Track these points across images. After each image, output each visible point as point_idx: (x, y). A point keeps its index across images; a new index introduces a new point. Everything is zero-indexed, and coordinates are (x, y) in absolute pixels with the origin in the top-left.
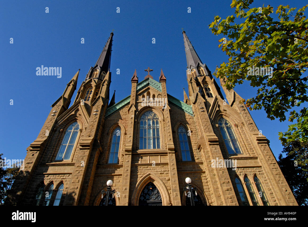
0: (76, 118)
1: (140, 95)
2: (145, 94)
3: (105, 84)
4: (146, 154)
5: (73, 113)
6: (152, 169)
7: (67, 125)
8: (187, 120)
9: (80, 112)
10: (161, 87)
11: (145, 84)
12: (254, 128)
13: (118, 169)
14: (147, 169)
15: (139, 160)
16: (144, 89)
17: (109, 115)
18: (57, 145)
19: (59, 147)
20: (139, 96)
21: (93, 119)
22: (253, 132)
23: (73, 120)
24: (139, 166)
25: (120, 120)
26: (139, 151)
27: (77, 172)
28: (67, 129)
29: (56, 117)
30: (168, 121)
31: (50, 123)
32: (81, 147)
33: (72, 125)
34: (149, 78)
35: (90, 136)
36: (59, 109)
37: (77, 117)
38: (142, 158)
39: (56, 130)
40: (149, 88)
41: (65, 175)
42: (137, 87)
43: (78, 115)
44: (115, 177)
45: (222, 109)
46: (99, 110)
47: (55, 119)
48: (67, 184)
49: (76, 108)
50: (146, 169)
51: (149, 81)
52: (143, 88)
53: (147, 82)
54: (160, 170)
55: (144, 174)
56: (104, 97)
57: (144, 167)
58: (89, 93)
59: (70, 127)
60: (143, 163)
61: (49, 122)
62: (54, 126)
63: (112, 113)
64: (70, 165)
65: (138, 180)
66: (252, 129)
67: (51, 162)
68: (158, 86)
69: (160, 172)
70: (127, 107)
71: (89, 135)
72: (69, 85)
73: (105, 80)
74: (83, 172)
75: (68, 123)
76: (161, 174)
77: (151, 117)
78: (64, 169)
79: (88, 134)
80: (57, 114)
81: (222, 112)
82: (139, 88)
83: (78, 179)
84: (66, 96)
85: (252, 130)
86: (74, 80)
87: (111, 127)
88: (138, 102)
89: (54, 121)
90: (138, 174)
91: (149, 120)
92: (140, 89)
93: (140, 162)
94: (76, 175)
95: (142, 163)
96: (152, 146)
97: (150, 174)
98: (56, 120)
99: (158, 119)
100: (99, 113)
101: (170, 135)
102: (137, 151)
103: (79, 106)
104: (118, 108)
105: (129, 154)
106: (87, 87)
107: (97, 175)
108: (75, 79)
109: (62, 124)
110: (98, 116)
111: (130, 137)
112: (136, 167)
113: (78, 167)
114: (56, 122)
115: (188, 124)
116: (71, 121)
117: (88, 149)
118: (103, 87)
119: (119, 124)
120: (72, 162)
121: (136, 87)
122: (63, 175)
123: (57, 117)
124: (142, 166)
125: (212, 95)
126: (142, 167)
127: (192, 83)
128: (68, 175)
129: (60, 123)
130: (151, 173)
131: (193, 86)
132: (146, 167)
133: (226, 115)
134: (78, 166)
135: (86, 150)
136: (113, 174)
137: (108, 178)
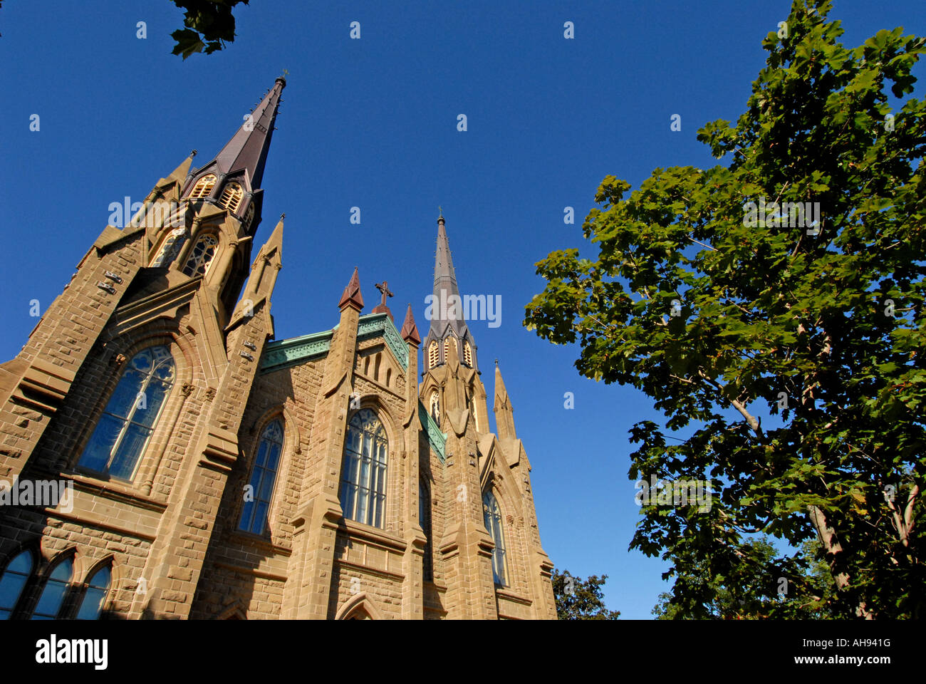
0: (175, 334)
1: (362, 353)
2: (372, 359)
3: (272, 261)
5: (171, 313)
6: (370, 585)
7: (136, 343)
8: (431, 467)
9: (193, 319)
10: (407, 358)
11: (375, 327)
13: (268, 559)
14: (360, 580)
15: (344, 551)
16: (372, 343)
19: (98, 420)
20: (360, 359)
21: (239, 370)
22: (535, 545)
24: (344, 567)
25: (288, 399)
26: (350, 525)
27: (188, 543)
29: (116, 300)
31: (92, 315)
32: (205, 459)
33: (152, 351)
34: (386, 315)
35: (225, 428)
36: (128, 272)
37: (179, 333)
38: (351, 546)
39: (101, 353)
40: (382, 346)
41: (126, 539)
42: (358, 328)
43: (183, 326)
44: (257, 580)
45: (496, 472)
47: (113, 307)
48: (130, 572)
49: (183, 300)
50: (357, 579)
51: (386, 325)
52: (370, 336)
53: (381, 326)
54: (384, 592)
55: (353, 594)
57: (353, 572)
58: (205, 252)
60: (353, 560)
61: (85, 309)
64: (146, 507)
65: (338, 607)
66: (535, 539)
68: (403, 353)
69: (384, 598)
70: (310, 366)
71: (224, 422)
74: (204, 546)
75: (142, 341)
76: (387, 601)
77: (371, 429)
78: (122, 515)
79: (223, 418)
80: (121, 290)
81: (496, 479)
82: (362, 331)
83: (189, 570)
85: (535, 541)
87: (265, 414)
90: (340, 589)
91: (367, 435)
92: (365, 337)
93: (346, 558)
94: (182, 554)
95: (349, 561)
96: (365, 514)
97: (365, 597)
98: (114, 314)
99: (387, 441)
100: (256, 357)
102: (346, 524)
103: (193, 296)
104: (290, 356)
105: (333, 528)
106: (203, 230)
110: (254, 367)
111: (334, 474)
112: (340, 568)
115: (432, 479)
116: (154, 337)
117: (225, 472)
118: (268, 268)
119: (285, 412)
120: (149, 494)
121: (357, 324)
122: (119, 537)
123: (119, 305)
124: (350, 569)
126: (349, 572)
128: (136, 541)
130: (368, 595)
132: (359, 574)
133: (500, 488)
134: (191, 523)
135: (218, 475)
136: (251, 569)
137: (238, 578)
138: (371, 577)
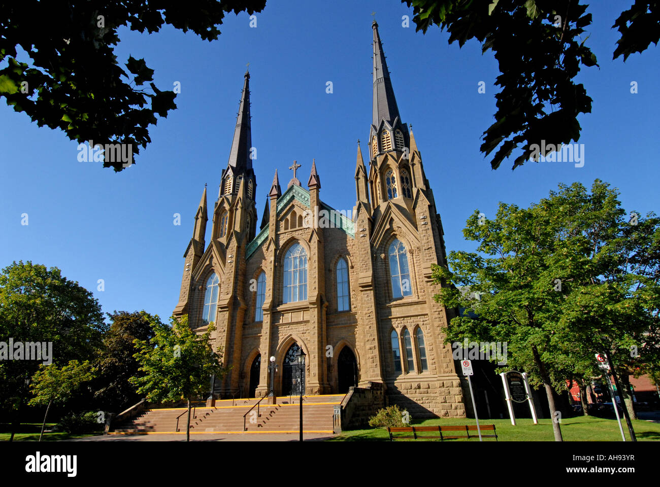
0: (213, 268)
1: (281, 220)
2: (289, 217)
3: (238, 207)
4: (287, 311)
5: (208, 263)
6: (294, 329)
7: (205, 278)
8: (348, 248)
9: (215, 260)
10: (310, 200)
11: (288, 198)
12: (430, 256)
14: (289, 328)
15: (280, 319)
16: (288, 208)
17: (251, 256)
18: (200, 306)
19: (203, 309)
20: (281, 222)
21: (229, 269)
22: (427, 262)
23: (210, 271)
24: (280, 326)
25: (263, 260)
26: (280, 308)
27: (220, 338)
28: (206, 283)
29: (190, 272)
30: (315, 261)
31: (187, 281)
33: (210, 278)
34: (293, 186)
35: (228, 294)
36: (192, 259)
38: (283, 316)
39: (194, 290)
40: (294, 205)
42: (277, 207)
43: (213, 265)
45: (395, 226)
46: (234, 254)
47: (190, 275)
49: (209, 255)
50: (287, 329)
51: (294, 191)
52: (286, 206)
53: (291, 194)
54: (302, 329)
55: (285, 335)
56: (239, 231)
57: (285, 326)
58: (225, 220)
59: (209, 281)
61: (185, 280)
62: (192, 284)
63: (254, 253)
65: (279, 342)
66: (428, 258)
67: (198, 327)
68: (306, 199)
69: (301, 332)
72: (197, 219)
73: (238, 200)
74: (225, 337)
75: (206, 276)
76: (302, 333)
77: (298, 253)
79: (227, 291)
80: (191, 267)
81: (395, 231)
82: (280, 208)
83: (222, 345)
84: (197, 238)
85: (427, 260)
86: (201, 207)
87: (254, 274)
88: (279, 233)
89: (190, 278)
90: (279, 335)
91: (295, 258)
92: (282, 209)
93: (281, 322)
95: (283, 322)
96: (298, 297)
97: (291, 335)
98: (192, 277)
99: (307, 255)
100: (234, 259)
101: (315, 282)
102: (277, 308)
103: (212, 251)
104: (259, 242)
105: (268, 314)
106: (221, 213)
107: (244, 337)
108: (202, 205)
109: (199, 279)
110: (234, 264)
111: (270, 290)
112: (277, 327)
113: (220, 332)
114: (193, 278)
115: (349, 254)
116: (209, 273)
117: (227, 310)
118: (237, 211)
119: (263, 268)
120: (216, 325)
121: (275, 207)
123: (192, 272)
124: (283, 325)
125: (396, 191)
126: (283, 327)
127: (359, 178)
129: (197, 278)
130: (293, 333)
131: (359, 185)
132: (287, 326)
133: (401, 234)
135: (226, 312)
136: (259, 335)
137: (255, 339)
138: (294, 325)
